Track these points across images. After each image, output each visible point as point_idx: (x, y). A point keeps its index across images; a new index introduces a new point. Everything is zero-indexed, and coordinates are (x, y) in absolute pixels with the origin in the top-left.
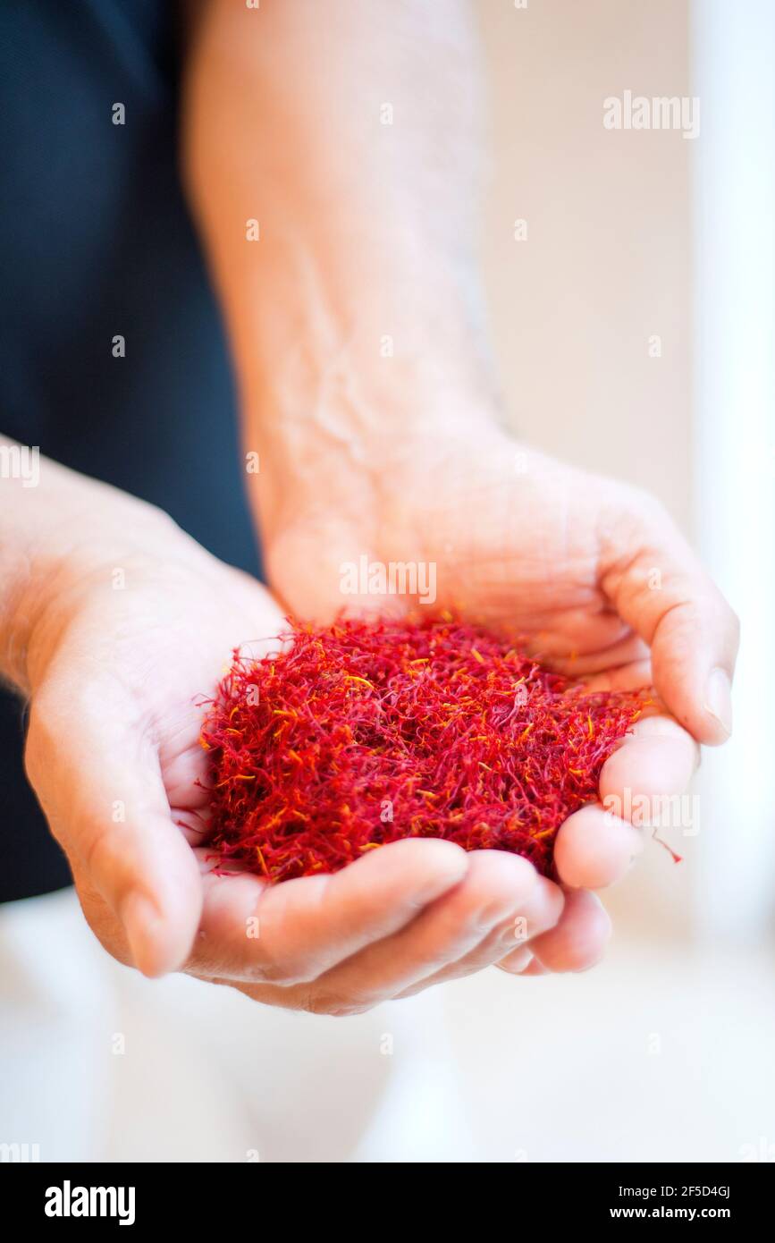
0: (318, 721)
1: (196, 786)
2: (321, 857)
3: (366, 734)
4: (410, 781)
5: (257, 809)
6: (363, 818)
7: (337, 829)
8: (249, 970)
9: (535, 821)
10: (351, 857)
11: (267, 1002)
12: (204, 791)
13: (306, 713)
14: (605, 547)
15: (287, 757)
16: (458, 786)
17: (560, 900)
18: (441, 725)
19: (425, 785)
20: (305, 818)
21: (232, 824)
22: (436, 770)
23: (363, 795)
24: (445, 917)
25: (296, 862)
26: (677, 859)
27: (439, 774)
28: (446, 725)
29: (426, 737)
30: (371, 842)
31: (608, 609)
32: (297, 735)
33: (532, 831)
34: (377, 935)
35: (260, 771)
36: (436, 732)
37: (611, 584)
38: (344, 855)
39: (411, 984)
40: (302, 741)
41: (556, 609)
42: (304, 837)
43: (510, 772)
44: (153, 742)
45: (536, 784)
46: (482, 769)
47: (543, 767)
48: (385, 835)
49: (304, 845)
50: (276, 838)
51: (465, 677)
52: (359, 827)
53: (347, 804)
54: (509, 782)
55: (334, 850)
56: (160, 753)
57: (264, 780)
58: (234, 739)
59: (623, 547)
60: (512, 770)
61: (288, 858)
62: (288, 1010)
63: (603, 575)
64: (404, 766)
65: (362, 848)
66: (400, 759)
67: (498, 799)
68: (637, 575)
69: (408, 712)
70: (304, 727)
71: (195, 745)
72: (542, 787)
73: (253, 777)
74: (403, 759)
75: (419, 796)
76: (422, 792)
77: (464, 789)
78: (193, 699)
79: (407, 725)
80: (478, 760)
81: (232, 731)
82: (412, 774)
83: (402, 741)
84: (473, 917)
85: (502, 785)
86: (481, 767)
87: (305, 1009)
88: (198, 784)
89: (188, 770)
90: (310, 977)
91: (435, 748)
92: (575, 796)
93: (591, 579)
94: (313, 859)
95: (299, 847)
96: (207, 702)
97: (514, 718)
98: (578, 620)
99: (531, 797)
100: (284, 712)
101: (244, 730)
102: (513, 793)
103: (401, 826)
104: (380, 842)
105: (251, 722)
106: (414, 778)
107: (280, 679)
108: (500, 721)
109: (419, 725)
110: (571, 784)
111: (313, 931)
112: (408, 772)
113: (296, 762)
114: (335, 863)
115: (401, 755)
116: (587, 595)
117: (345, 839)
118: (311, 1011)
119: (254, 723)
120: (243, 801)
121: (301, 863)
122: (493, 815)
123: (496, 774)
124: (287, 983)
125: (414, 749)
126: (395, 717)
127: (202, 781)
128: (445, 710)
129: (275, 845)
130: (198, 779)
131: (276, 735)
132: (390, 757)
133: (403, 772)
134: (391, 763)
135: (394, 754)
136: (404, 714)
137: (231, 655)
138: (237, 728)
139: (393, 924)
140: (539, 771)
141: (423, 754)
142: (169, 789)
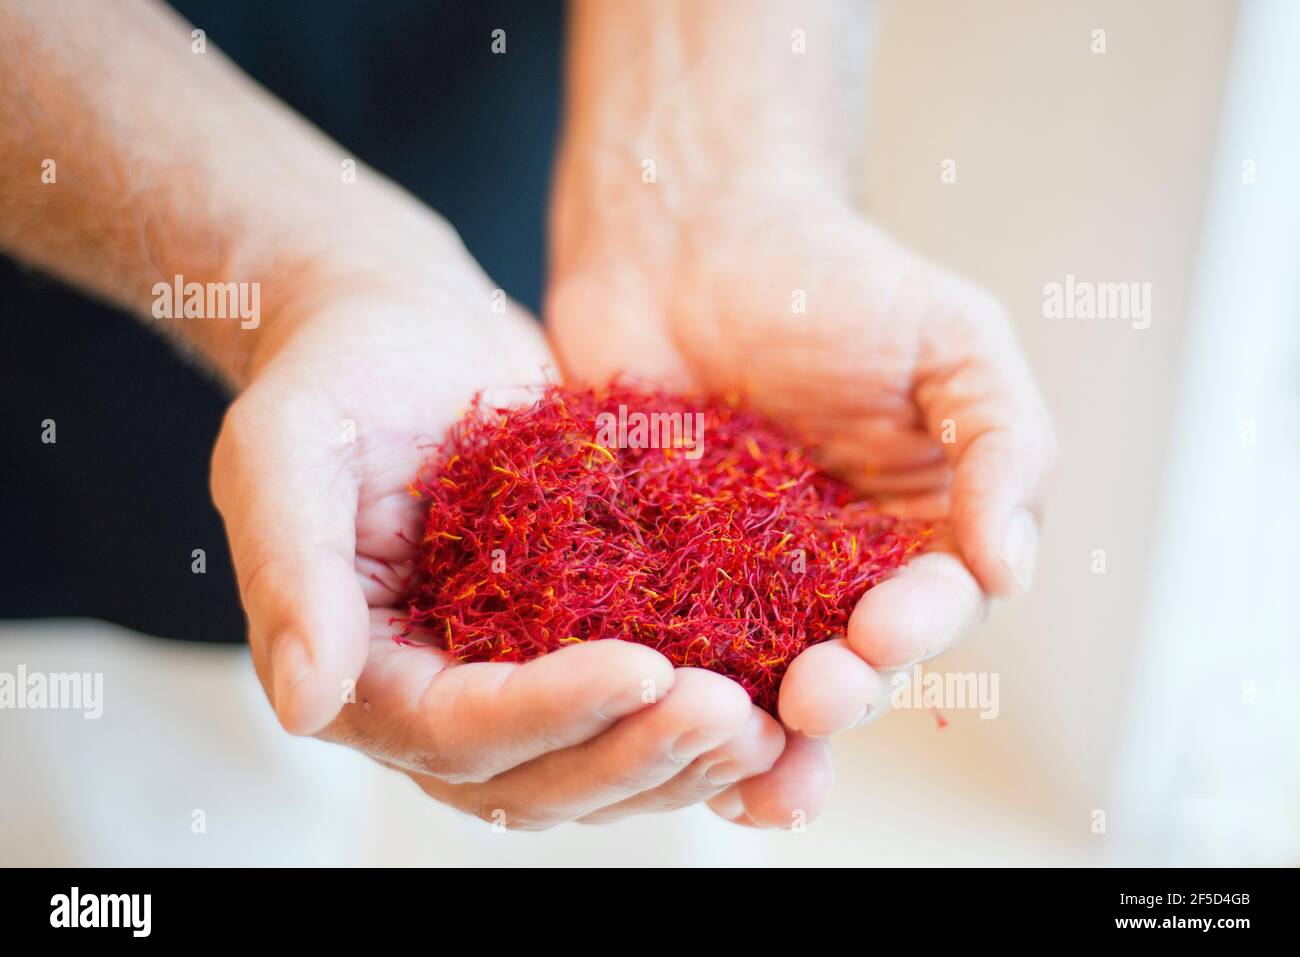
0: (541, 487)
1: (398, 539)
2: (514, 642)
3: (599, 513)
4: (634, 573)
5: (458, 575)
6: (570, 606)
7: (537, 614)
8: (411, 756)
9: (768, 646)
10: (545, 648)
11: (440, 799)
12: (406, 544)
13: (530, 477)
14: (926, 350)
15: (499, 522)
16: (689, 590)
17: (778, 743)
18: (685, 517)
19: (651, 583)
20: (505, 594)
21: (428, 588)
22: (668, 567)
23: (574, 581)
24: (636, 735)
25: (485, 643)
26: (942, 723)
27: (670, 573)
28: (690, 518)
29: (665, 528)
30: (574, 636)
31: (920, 423)
32: (515, 499)
33: (762, 657)
34: (557, 744)
35: (469, 534)
36: (677, 524)
37: (927, 394)
38: (539, 644)
39: (596, 807)
40: (519, 508)
41: (858, 413)
42: (501, 617)
43: (751, 585)
44: (355, 476)
45: (781, 603)
46: (721, 577)
47: (792, 587)
48: (590, 629)
49: (498, 625)
50: (470, 612)
51: (732, 470)
52: (563, 614)
53: (554, 587)
54: (749, 597)
55: (529, 637)
56: (362, 490)
57: (471, 543)
58: (450, 492)
59: (945, 353)
60: (755, 586)
61: (480, 636)
62: (457, 811)
63: (919, 382)
64: (631, 556)
65: (562, 640)
66: (629, 548)
67: (733, 615)
68: (957, 388)
69: (651, 496)
70: (525, 491)
71: (403, 490)
72: (785, 609)
73: (460, 538)
74: (634, 548)
75: (641, 595)
76: (646, 590)
77: (693, 595)
78: (416, 437)
79: (646, 511)
80: (718, 566)
81: (449, 483)
82: (637, 568)
83: (637, 529)
84: (668, 742)
85: (740, 598)
86: (720, 574)
87: (475, 813)
88: (401, 535)
89: (391, 518)
90: (481, 776)
91: (672, 542)
92: (822, 626)
93: (903, 384)
94: (503, 643)
95: (492, 626)
96: (430, 446)
97: (771, 525)
98: (883, 429)
99: (771, 618)
100: (506, 470)
101: (464, 484)
102: (748, 609)
103: (612, 623)
104: (585, 638)
105: (473, 477)
106: (637, 572)
107: (510, 432)
108: (754, 524)
109: (661, 514)
110: (819, 610)
111: (487, 724)
112: (635, 564)
113: (506, 530)
114: (525, 653)
115: (632, 545)
116: (897, 402)
117: (545, 626)
118: (481, 817)
119: (477, 478)
120: (447, 565)
121: (490, 645)
122: (720, 631)
123: (737, 586)
124: (456, 780)
125: (651, 541)
126: (636, 501)
127: (406, 534)
128: (695, 502)
129: (468, 620)
130: (401, 530)
131: (494, 495)
132: (619, 544)
133: (627, 563)
134: (619, 551)
135: (624, 540)
136: (647, 499)
137: (471, 397)
138: (457, 480)
139: (577, 733)
140: (787, 589)
141: (656, 547)
142: (361, 534)
